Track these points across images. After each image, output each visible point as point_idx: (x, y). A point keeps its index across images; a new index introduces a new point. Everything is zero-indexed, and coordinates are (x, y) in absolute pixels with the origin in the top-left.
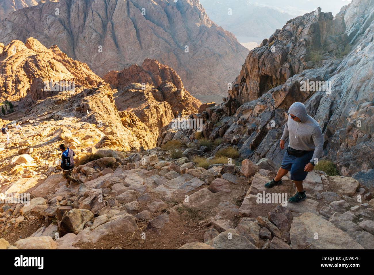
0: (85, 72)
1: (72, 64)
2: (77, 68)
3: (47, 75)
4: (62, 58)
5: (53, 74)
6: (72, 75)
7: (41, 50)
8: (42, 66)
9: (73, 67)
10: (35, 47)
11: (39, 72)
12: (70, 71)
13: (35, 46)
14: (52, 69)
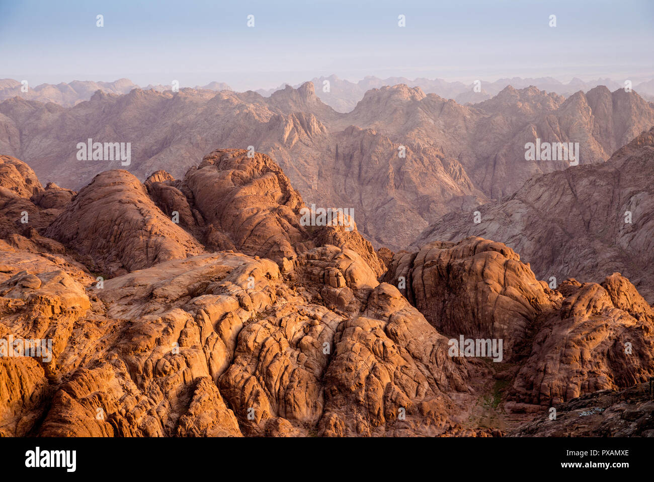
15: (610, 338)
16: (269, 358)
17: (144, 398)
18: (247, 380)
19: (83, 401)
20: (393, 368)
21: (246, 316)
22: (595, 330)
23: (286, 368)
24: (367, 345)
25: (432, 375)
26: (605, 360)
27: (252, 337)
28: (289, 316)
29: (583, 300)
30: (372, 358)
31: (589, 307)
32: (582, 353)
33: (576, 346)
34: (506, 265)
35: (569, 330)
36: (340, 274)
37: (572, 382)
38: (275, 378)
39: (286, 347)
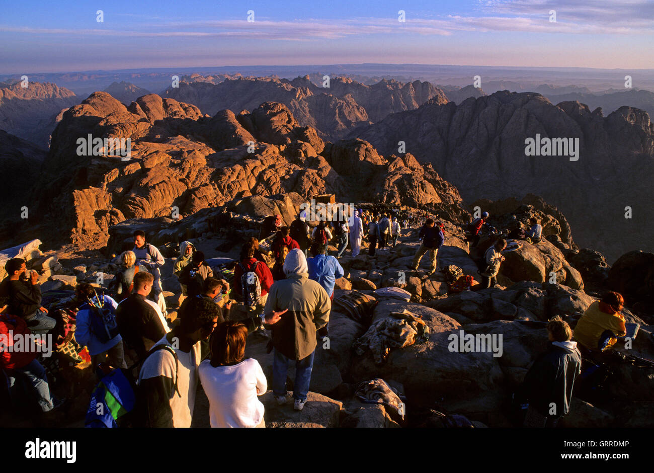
0: (452, 197)
1: (442, 186)
2: (445, 191)
3: (417, 195)
4: (433, 177)
5: (422, 195)
6: (439, 198)
7: (415, 166)
8: (415, 186)
9: (442, 189)
10: (410, 164)
11: (410, 191)
12: (437, 193)
13: (410, 162)
14: (423, 189)
15: (400, 177)
16: (272, 184)
17: (224, 197)
18: (263, 192)
19: (200, 198)
20: (319, 188)
21: (264, 168)
22: (395, 175)
23: (278, 187)
24: (309, 179)
26: (397, 185)
27: (266, 175)
28: (281, 167)
29: (393, 163)
30: (311, 184)
31: (394, 166)
32: (389, 183)
34: (367, 149)
35: (386, 174)
38: (274, 191)
39: (278, 179)
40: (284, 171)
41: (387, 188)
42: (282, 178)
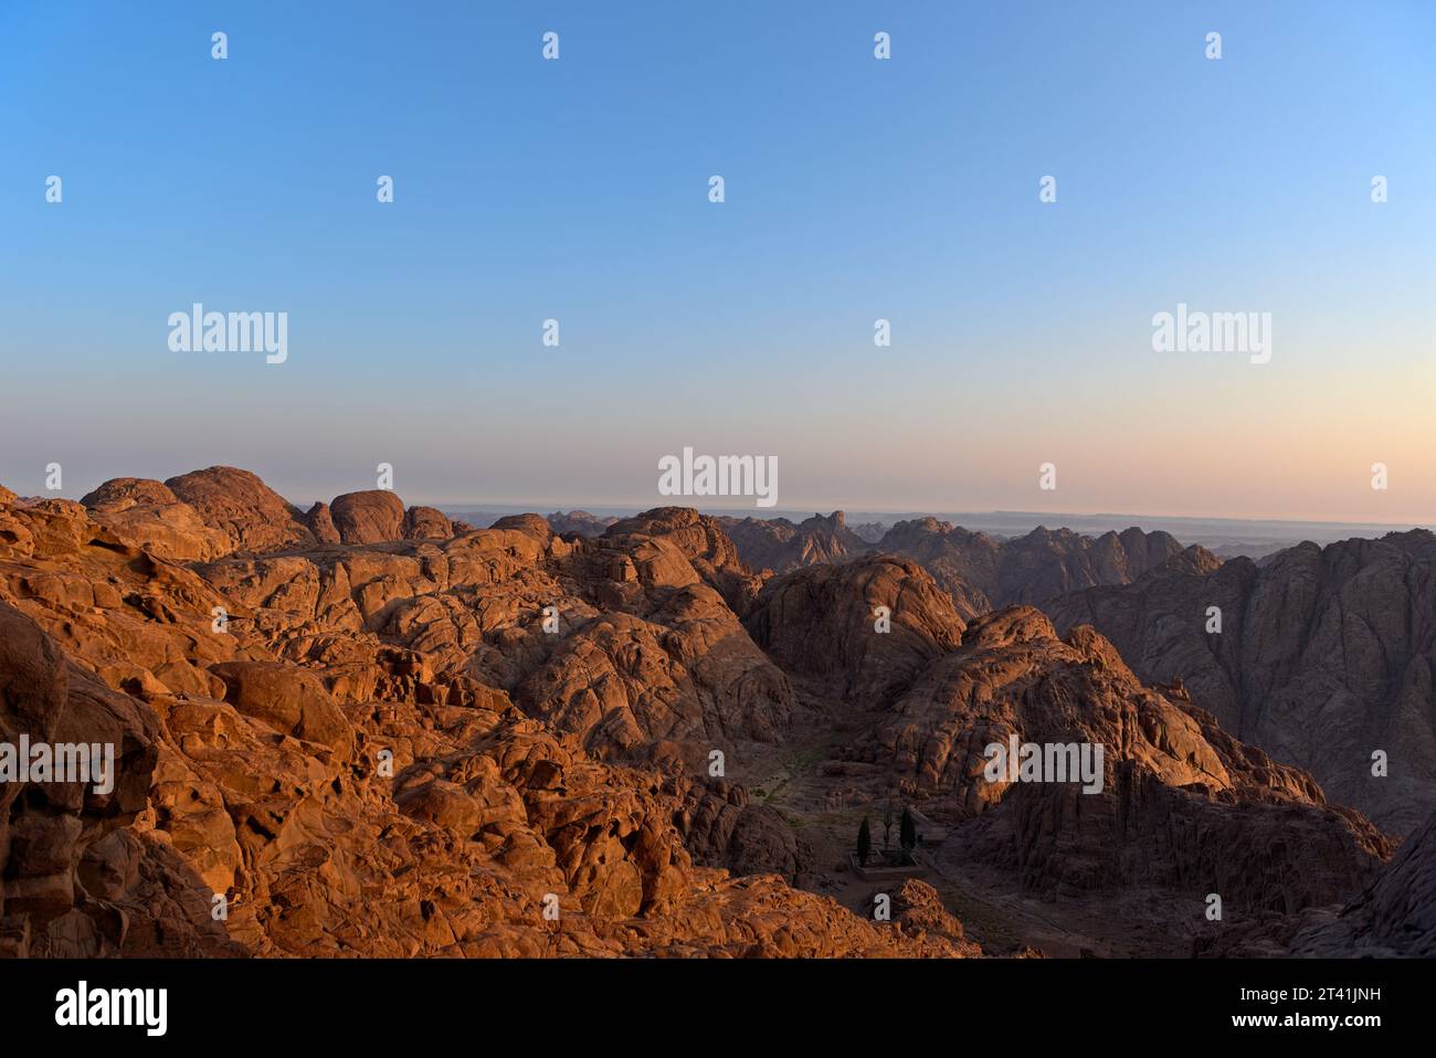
5: (1147, 758)
8: (1104, 709)
9: (1246, 768)
14: (1149, 733)
15: (1033, 673)
20: (641, 688)
22: (1008, 662)
25: (718, 710)
26: (1016, 704)
27: (412, 615)
28: (501, 598)
29: (1003, 621)
30: (609, 667)
31: (1009, 633)
32: (975, 690)
33: (967, 677)
34: (904, 583)
35: (965, 657)
36: (629, 562)
37: (942, 730)
39: (472, 639)
40: (515, 612)
41: (964, 708)
42: (495, 639)
